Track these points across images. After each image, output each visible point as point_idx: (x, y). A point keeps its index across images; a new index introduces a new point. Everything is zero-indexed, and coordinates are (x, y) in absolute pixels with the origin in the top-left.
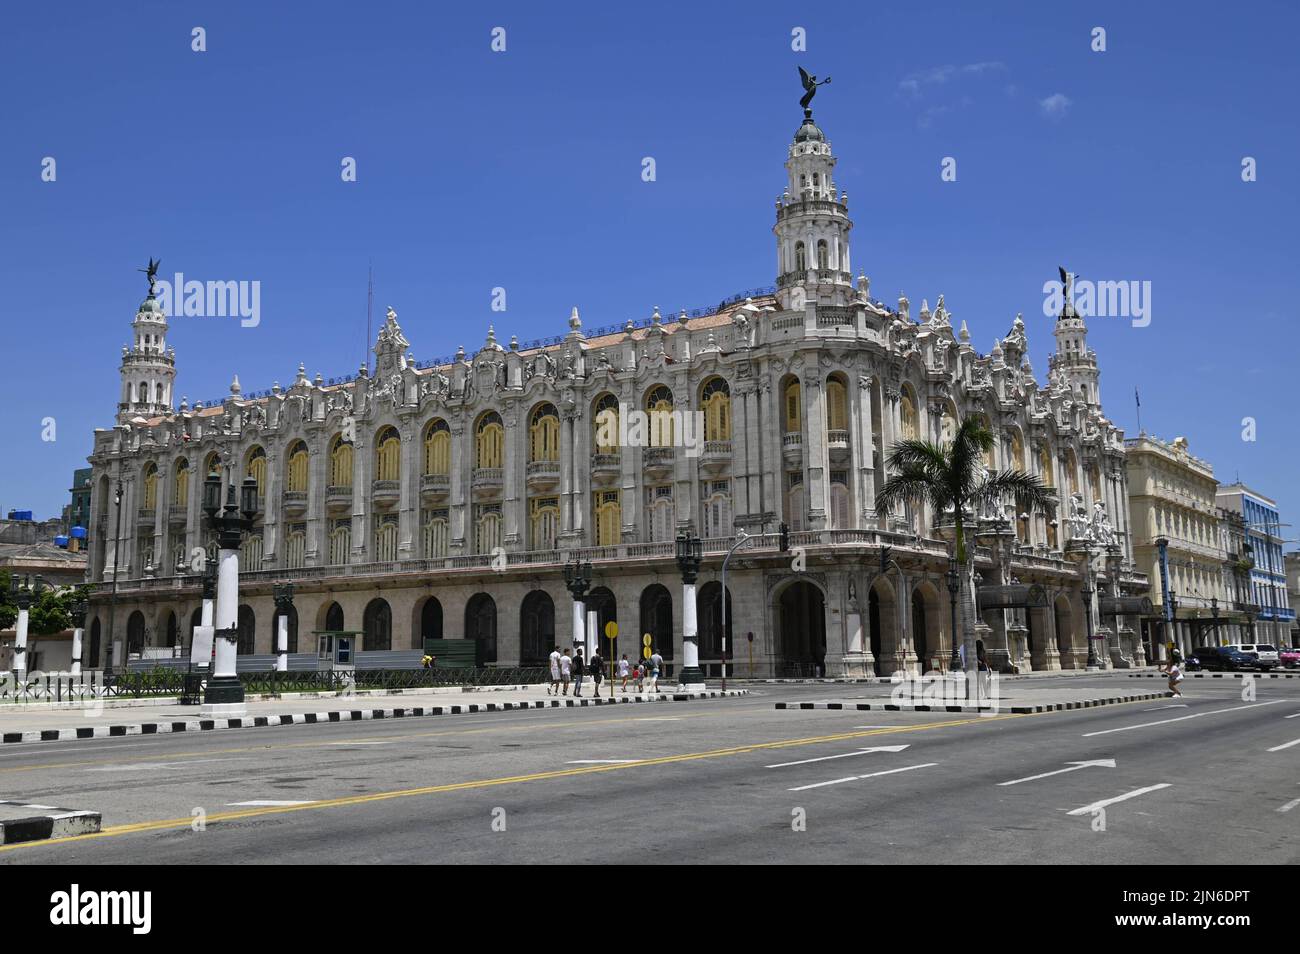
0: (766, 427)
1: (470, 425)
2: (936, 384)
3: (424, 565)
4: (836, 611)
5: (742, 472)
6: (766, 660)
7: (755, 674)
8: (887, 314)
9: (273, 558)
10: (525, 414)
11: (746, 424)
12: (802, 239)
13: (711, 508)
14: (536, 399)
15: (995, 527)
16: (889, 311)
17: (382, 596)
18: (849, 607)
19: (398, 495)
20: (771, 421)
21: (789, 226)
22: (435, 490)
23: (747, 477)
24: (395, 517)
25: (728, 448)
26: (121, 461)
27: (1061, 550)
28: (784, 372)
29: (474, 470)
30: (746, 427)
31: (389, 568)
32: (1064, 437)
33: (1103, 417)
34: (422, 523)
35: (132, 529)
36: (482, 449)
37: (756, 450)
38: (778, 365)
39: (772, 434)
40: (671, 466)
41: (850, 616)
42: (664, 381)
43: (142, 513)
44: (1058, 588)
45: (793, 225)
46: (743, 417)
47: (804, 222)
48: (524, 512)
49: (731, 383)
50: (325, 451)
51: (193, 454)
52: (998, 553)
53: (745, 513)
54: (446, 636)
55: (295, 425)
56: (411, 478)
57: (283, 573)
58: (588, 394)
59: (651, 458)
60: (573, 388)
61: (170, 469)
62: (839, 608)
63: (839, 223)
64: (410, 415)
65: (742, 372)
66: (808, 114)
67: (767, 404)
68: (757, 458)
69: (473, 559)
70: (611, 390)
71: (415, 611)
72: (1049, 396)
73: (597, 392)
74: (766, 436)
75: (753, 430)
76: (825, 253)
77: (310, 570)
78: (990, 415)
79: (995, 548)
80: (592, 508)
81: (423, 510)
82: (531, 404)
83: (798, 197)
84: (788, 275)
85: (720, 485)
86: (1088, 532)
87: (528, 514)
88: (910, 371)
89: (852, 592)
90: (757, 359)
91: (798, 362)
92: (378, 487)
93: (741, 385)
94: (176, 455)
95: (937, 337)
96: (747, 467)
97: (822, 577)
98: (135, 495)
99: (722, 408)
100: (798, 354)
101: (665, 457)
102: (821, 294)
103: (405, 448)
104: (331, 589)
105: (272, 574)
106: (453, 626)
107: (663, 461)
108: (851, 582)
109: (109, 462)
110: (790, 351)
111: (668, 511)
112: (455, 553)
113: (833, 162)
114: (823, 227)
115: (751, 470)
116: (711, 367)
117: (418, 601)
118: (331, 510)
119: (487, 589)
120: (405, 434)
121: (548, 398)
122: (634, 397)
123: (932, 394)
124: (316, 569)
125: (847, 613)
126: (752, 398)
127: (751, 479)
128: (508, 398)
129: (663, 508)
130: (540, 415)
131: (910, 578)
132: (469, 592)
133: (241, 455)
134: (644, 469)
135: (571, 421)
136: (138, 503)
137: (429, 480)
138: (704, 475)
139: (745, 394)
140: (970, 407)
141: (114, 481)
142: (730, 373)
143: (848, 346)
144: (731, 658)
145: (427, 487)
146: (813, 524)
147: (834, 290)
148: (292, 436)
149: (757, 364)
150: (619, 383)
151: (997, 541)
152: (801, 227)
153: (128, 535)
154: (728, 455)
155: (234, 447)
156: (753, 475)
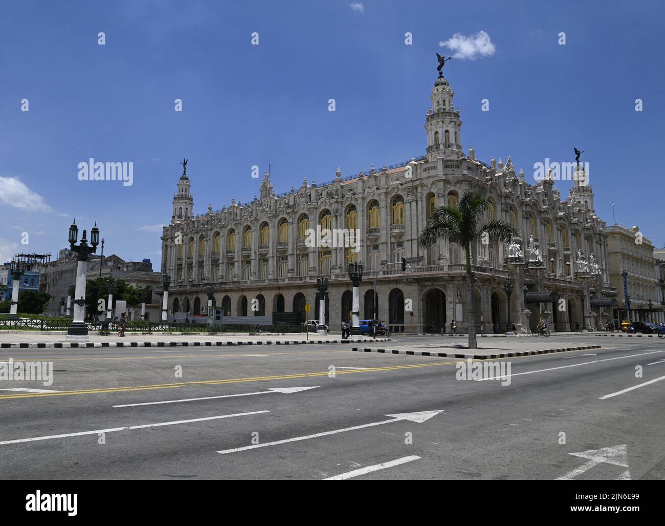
0: (420, 217)
1: (296, 220)
2: (506, 197)
3: (277, 280)
4: (451, 303)
5: (409, 238)
6: (419, 325)
7: (414, 331)
8: (479, 164)
9: (222, 277)
10: (318, 214)
11: (411, 216)
12: (437, 130)
13: (396, 255)
14: (323, 208)
15: (536, 265)
16: (480, 162)
17: (262, 293)
18: (457, 301)
19: (268, 251)
20: (422, 214)
21: (431, 124)
22: (282, 249)
23: (412, 240)
24: (267, 260)
25: (403, 227)
26: (171, 238)
27: (572, 276)
28: (428, 191)
29: (297, 240)
30: (411, 217)
31: (264, 281)
32: (574, 224)
33: (595, 215)
34: (277, 262)
35: (175, 266)
36: (301, 231)
37: (416, 228)
38: (425, 188)
39: (422, 220)
40: (378, 236)
41: (457, 305)
42: (376, 198)
43: (179, 259)
44: (570, 294)
45: (433, 124)
46: (410, 212)
47: (438, 122)
48: (317, 258)
49: (405, 197)
50: (241, 233)
51: (195, 235)
52: (537, 277)
53: (410, 257)
54: (285, 311)
55: (231, 222)
56: (273, 243)
57: (225, 283)
58: (344, 205)
59: (370, 232)
60: (337, 202)
61: (187, 242)
62: (452, 301)
63: (455, 122)
64: (273, 216)
65: (409, 192)
66: (441, 73)
67: (420, 206)
68: (416, 232)
69: (296, 278)
70: (353, 203)
71: (274, 300)
72: (566, 205)
73: (347, 204)
74: (420, 221)
75: (414, 218)
76: (448, 136)
77: (235, 282)
78: (535, 212)
79: (536, 274)
80: (345, 256)
81: (278, 257)
82: (321, 210)
83: (436, 111)
84: (431, 147)
85: (400, 244)
86: (585, 268)
87: (319, 258)
88: (492, 191)
89: (459, 294)
90: (416, 186)
91: (435, 186)
92: (261, 247)
93: (409, 198)
94: (190, 236)
95: (506, 175)
96: (411, 236)
97: (445, 287)
98: (176, 252)
99: (401, 209)
100: (434, 182)
101: (376, 232)
102: (446, 155)
103: (271, 231)
104: (243, 290)
105: (221, 284)
106: (289, 308)
107: (375, 234)
108: (458, 289)
109: (167, 239)
110: (431, 181)
111: (377, 257)
112: (289, 275)
113: (453, 95)
114: (447, 124)
115: (413, 237)
116: (396, 190)
117: (275, 296)
118: (244, 257)
119: (302, 291)
120: (271, 225)
121: (327, 207)
122: (363, 205)
123: (503, 202)
124: (237, 282)
125: (456, 303)
126: (414, 204)
127: (413, 241)
128: (311, 208)
129: (376, 255)
130: (324, 215)
131: (490, 288)
132: (294, 292)
133: (212, 235)
134: (367, 237)
135: (336, 217)
136: (177, 256)
137: (280, 244)
138: (393, 240)
139: (410, 202)
140: (524, 209)
141: (169, 247)
142: (404, 193)
143: (458, 178)
144: (403, 323)
145: (279, 247)
146: (441, 261)
147: (452, 153)
148: (229, 227)
149: (416, 187)
150: (356, 199)
151: (537, 271)
152: (437, 125)
153: (174, 268)
154: (403, 230)
155: (209, 232)
156: (414, 240)
